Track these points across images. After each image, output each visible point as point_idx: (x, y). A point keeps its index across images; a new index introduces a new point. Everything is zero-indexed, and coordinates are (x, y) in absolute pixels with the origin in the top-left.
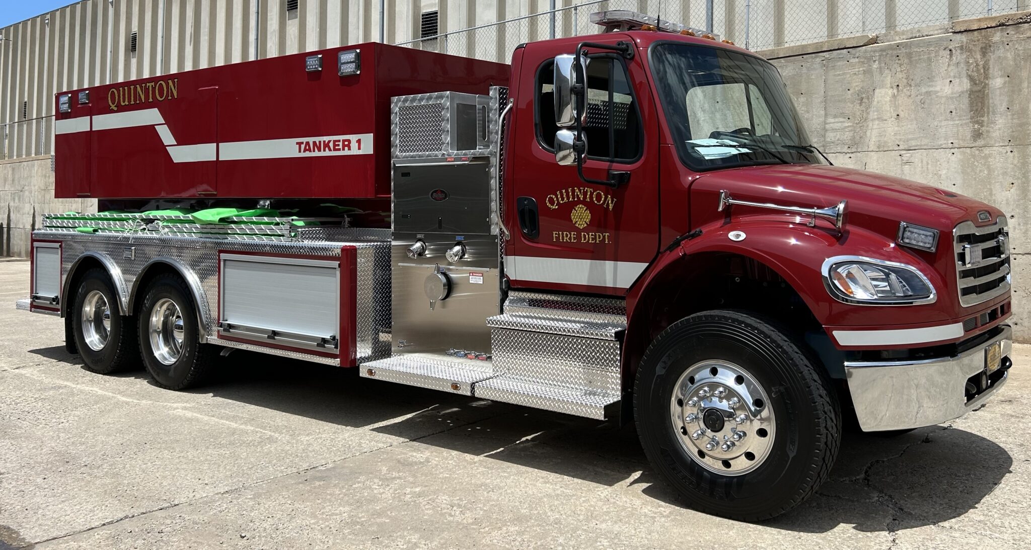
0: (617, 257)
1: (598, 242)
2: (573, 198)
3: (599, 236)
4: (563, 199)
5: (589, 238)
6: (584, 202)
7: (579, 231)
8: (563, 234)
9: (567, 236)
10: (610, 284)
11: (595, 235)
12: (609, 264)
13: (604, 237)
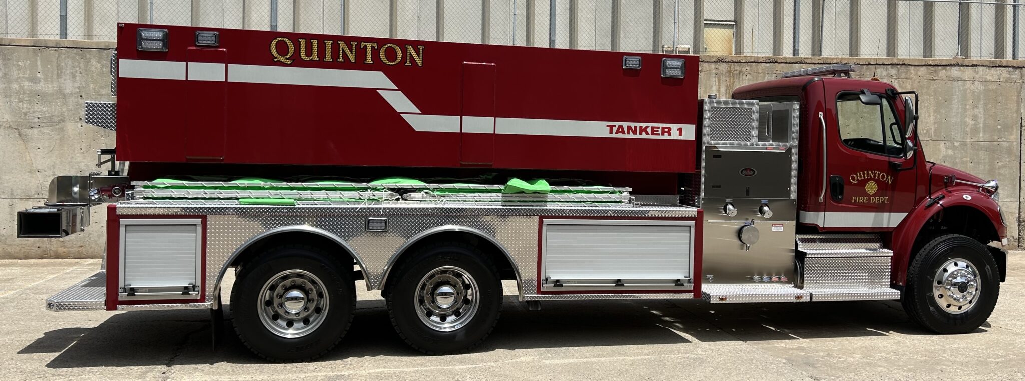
0: (891, 210)
1: (881, 202)
2: (868, 177)
3: (882, 199)
4: (861, 177)
5: (875, 200)
6: (874, 180)
7: (869, 196)
8: (859, 198)
9: (862, 199)
10: (885, 226)
11: (880, 199)
12: (886, 215)
13: (885, 199)
